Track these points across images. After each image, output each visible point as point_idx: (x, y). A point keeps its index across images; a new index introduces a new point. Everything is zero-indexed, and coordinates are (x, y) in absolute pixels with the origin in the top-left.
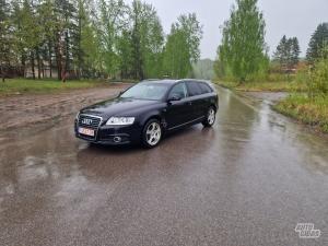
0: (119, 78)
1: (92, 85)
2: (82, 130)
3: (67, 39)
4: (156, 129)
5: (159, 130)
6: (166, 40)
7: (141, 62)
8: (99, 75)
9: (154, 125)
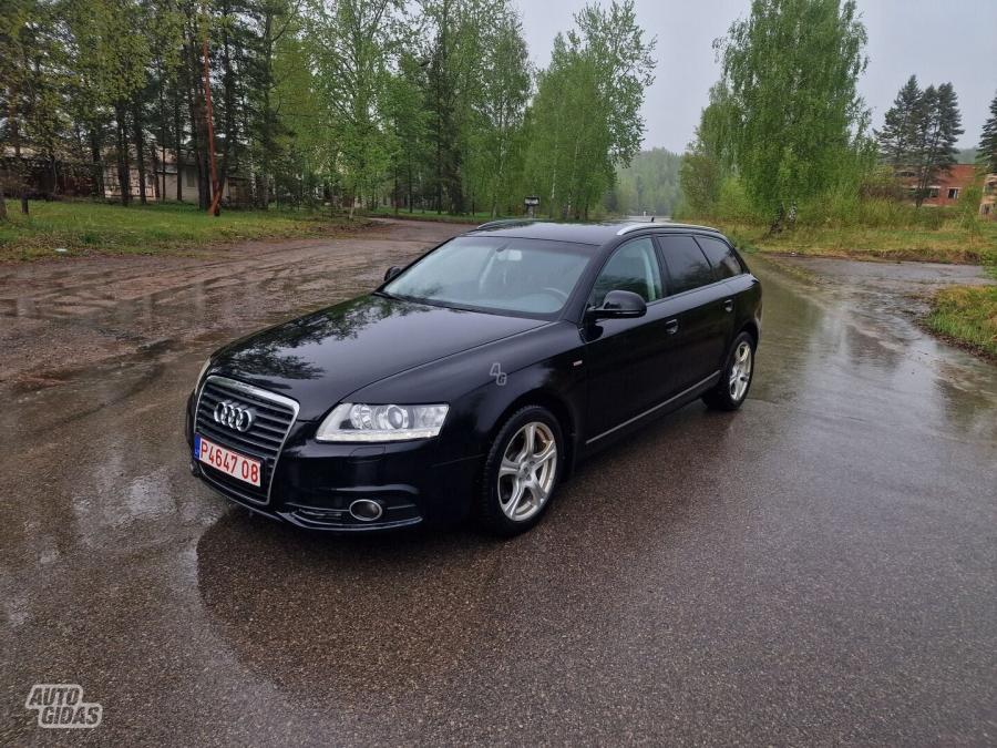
0: (388, 207)
1: (303, 226)
2: (210, 453)
3: (228, 80)
4: (539, 447)
5: (550, 450)
6: (535, 89)
7: (457, 158)
8: (328, 195)
9: (531, 431)
